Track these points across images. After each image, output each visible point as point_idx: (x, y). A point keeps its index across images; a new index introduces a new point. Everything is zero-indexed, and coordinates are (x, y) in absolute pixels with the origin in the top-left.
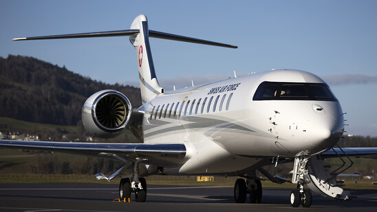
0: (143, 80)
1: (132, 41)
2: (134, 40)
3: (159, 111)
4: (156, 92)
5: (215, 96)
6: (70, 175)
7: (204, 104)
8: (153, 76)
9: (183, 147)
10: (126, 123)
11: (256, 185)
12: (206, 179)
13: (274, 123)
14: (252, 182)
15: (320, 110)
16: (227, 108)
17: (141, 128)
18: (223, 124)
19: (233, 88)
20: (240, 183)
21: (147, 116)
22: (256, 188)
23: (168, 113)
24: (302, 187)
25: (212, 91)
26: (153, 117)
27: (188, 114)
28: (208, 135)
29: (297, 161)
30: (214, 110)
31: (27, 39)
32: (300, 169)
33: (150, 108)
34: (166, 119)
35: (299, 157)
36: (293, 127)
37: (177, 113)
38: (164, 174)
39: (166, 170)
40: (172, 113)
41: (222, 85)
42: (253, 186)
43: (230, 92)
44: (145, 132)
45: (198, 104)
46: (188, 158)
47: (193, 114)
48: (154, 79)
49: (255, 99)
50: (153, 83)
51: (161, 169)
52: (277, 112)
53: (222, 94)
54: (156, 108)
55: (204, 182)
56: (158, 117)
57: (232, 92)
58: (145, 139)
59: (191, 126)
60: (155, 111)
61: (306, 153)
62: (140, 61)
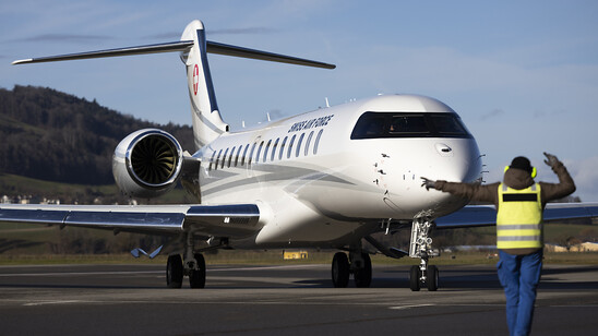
0: (200, 114)
1: (184, 58)
2: (186, 57)
3: (221, 159)
4: (217, 130)
5: (299, 134)
6: (106, 255)
7: (283, 145)
8: (214, 107)
9: (254, 209)
10: (175, 176)
11: (362, 261)
12: (297, 256)
13: (381, 172)
14: (358, 257)
15: (447, 151)
16: (315, 152)
17: (197, 182)
18: (311, 175)
19: (323, 122)
20: (339, 259)
21: (205, 165)
22: (363, 265)
23: (233, 160)
24: (423, 262)
25: (294, 128)
26: (213, 166)
27: (261, 161)
28: (289, 190)
29: (416, 226)
30: (297, 155)
31: (34, 61)
32: (420, 237)
33: (208, 154)
34: (232, 169)
35: (419, 220)
36: (409, 176)
37: (246, 161)
38: (231, 248)
39: (232, 241)
40: (240, 160)
41: (308, 118)
42: (358, 263)
43: (319, 128)
44: (203, 189)
45: (276, 145)
46: (263, 224)
47: (268, 162)
48: (215, 112)
49: (353, 137)
50: (213, 117)
51: (225, 240)
52: (385, 156)
53: (307, 132)
54: (217, 154)
55: (293, 260)
56: (219, 166)
57: (321, 127)
58: (202, 198)
59: (267, 179)
60: (215, 158)
61: (428, 213)
62: (196, 86)
